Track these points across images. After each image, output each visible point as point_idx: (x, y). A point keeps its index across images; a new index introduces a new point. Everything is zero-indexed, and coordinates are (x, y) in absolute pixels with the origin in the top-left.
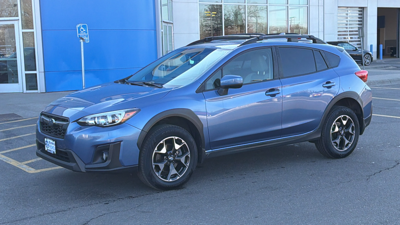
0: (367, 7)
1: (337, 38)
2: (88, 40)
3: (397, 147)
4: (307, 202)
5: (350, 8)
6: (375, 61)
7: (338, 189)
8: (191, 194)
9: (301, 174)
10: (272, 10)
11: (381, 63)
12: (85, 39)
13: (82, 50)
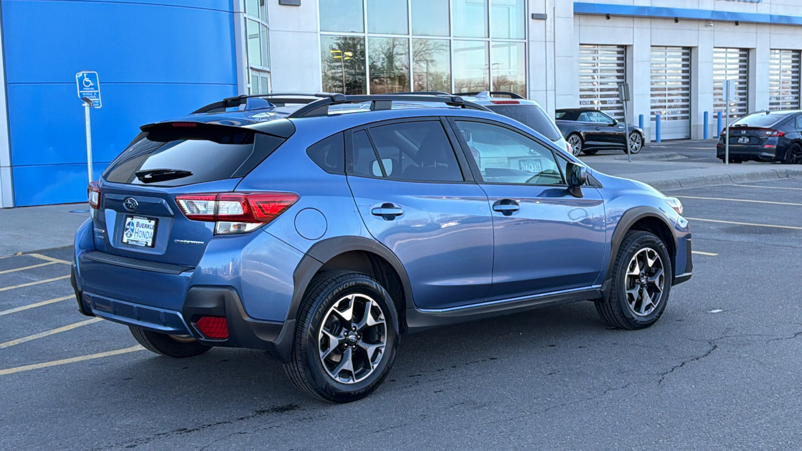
0: (632, 45)
1: (579, 103)
2: (99, 104)
3: (708, 313)
4: (547, 433)
5: (601, 46)
6: (648, 145)
7: (606, 403)
8: (309, 421)
9: (529, 372)
10: (458, 48)
11: (658, 148)
12: (94, 101)
13: (88, 123)
